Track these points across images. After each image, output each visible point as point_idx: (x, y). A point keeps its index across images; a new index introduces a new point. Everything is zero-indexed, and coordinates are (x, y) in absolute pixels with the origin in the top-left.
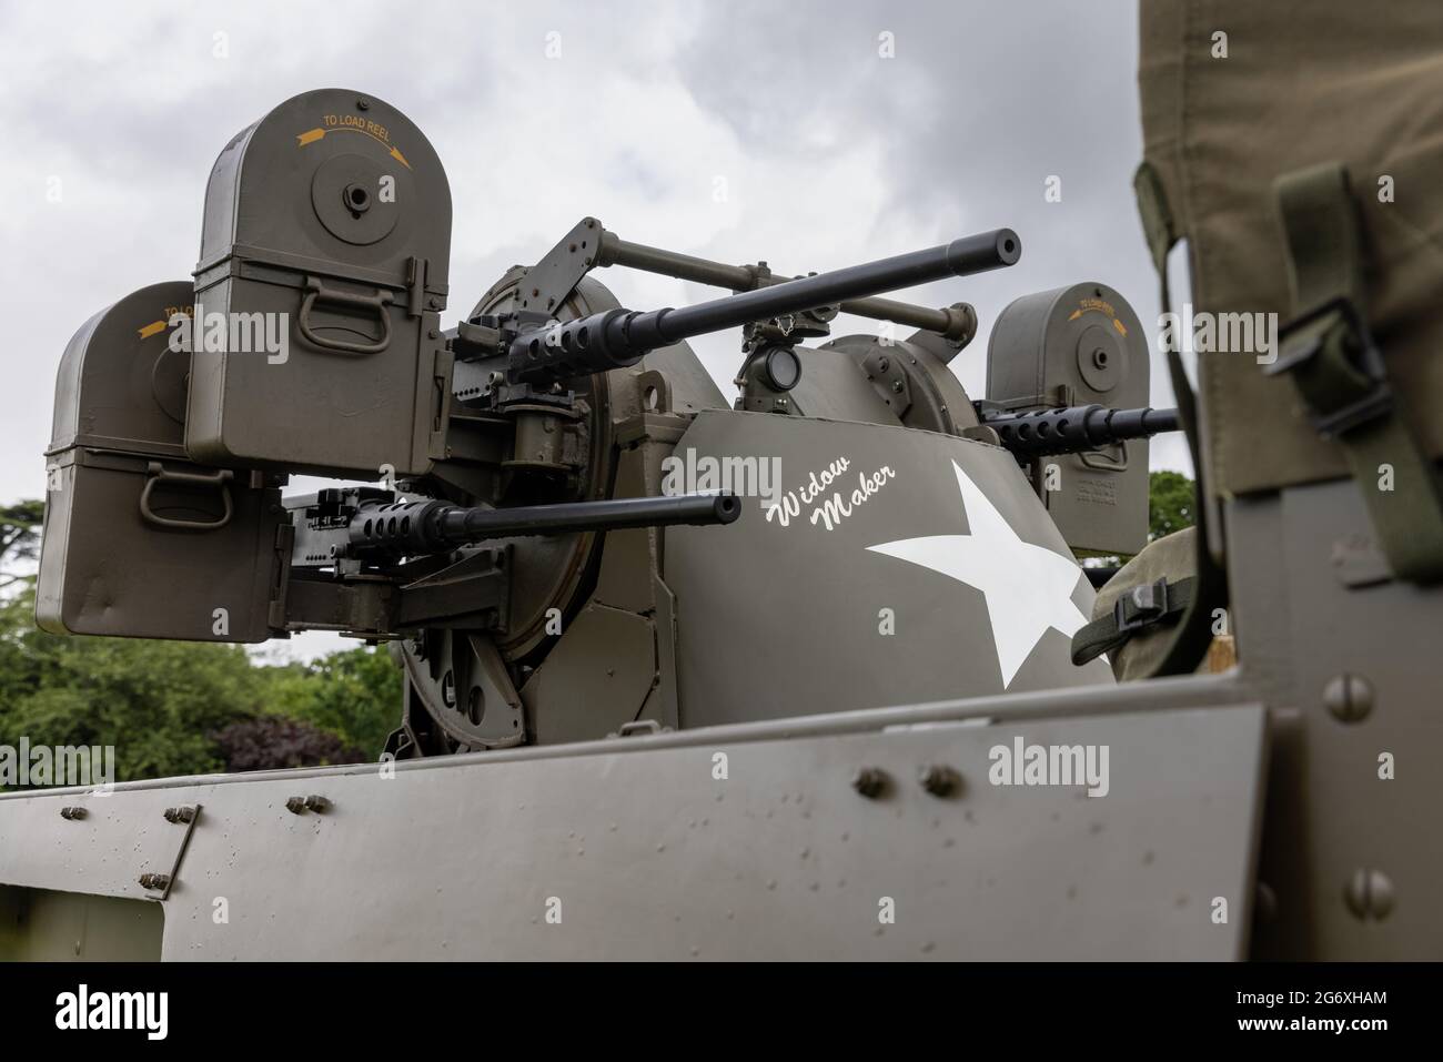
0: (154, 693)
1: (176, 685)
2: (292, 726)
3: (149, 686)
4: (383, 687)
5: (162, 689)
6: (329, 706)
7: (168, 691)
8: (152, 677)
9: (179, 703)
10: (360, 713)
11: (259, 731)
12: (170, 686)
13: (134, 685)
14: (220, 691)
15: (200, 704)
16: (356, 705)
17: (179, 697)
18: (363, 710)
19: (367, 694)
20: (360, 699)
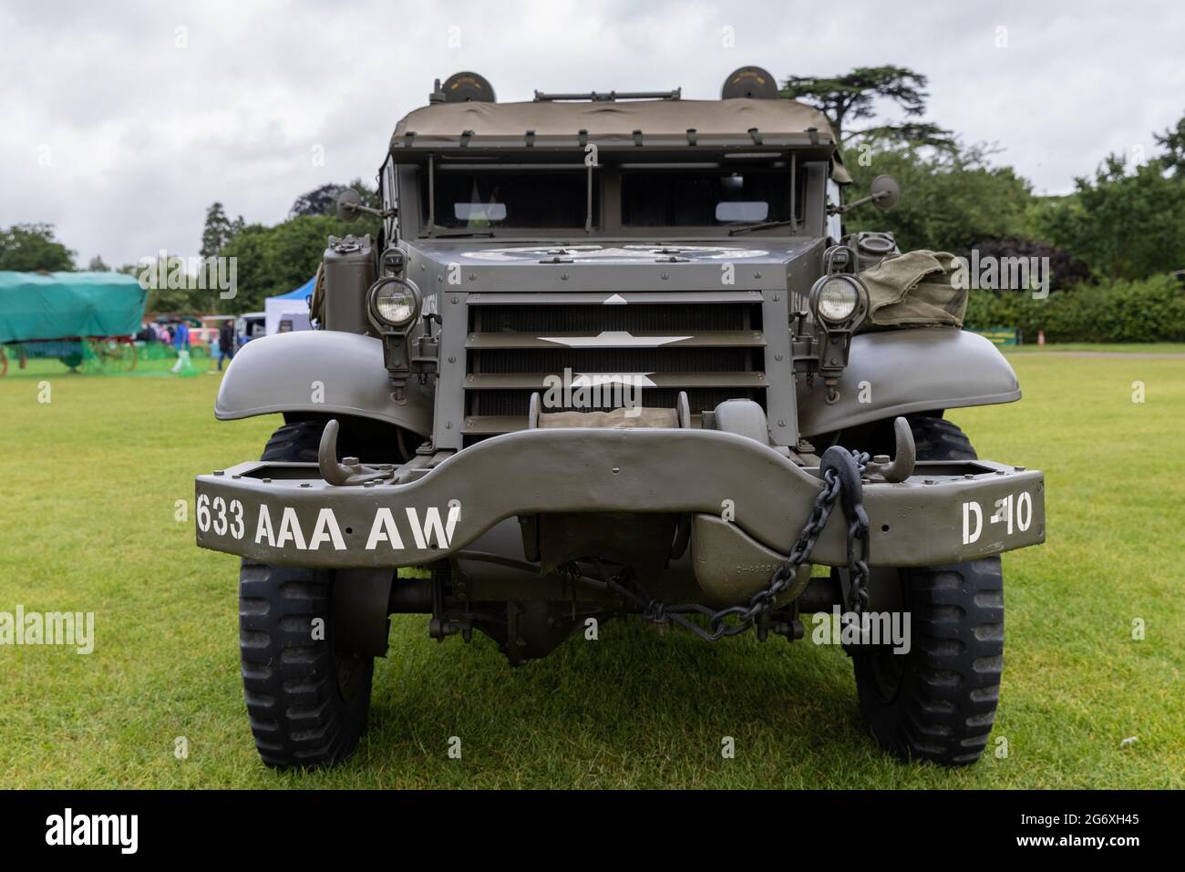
0: (916, 221)
1: (933, 215)
2: (1029, 244)
3: (914, 215)
4: (1101, 208)
5: (922, 219)
6: (1055, 227)
7: (927, 220)
8: (914, 209)
9: (934, 228)
10: (1079, 232)
11: (1000, 248)
12: (928, 216)
13: (901, 216)
14: (967, 218)
15: (951, 230)
16: (1077, 225)
17: (935, 224)
18: (1082, 228)
19: (1087, 216)
20: (1082, 219)
